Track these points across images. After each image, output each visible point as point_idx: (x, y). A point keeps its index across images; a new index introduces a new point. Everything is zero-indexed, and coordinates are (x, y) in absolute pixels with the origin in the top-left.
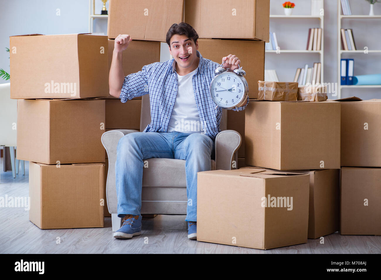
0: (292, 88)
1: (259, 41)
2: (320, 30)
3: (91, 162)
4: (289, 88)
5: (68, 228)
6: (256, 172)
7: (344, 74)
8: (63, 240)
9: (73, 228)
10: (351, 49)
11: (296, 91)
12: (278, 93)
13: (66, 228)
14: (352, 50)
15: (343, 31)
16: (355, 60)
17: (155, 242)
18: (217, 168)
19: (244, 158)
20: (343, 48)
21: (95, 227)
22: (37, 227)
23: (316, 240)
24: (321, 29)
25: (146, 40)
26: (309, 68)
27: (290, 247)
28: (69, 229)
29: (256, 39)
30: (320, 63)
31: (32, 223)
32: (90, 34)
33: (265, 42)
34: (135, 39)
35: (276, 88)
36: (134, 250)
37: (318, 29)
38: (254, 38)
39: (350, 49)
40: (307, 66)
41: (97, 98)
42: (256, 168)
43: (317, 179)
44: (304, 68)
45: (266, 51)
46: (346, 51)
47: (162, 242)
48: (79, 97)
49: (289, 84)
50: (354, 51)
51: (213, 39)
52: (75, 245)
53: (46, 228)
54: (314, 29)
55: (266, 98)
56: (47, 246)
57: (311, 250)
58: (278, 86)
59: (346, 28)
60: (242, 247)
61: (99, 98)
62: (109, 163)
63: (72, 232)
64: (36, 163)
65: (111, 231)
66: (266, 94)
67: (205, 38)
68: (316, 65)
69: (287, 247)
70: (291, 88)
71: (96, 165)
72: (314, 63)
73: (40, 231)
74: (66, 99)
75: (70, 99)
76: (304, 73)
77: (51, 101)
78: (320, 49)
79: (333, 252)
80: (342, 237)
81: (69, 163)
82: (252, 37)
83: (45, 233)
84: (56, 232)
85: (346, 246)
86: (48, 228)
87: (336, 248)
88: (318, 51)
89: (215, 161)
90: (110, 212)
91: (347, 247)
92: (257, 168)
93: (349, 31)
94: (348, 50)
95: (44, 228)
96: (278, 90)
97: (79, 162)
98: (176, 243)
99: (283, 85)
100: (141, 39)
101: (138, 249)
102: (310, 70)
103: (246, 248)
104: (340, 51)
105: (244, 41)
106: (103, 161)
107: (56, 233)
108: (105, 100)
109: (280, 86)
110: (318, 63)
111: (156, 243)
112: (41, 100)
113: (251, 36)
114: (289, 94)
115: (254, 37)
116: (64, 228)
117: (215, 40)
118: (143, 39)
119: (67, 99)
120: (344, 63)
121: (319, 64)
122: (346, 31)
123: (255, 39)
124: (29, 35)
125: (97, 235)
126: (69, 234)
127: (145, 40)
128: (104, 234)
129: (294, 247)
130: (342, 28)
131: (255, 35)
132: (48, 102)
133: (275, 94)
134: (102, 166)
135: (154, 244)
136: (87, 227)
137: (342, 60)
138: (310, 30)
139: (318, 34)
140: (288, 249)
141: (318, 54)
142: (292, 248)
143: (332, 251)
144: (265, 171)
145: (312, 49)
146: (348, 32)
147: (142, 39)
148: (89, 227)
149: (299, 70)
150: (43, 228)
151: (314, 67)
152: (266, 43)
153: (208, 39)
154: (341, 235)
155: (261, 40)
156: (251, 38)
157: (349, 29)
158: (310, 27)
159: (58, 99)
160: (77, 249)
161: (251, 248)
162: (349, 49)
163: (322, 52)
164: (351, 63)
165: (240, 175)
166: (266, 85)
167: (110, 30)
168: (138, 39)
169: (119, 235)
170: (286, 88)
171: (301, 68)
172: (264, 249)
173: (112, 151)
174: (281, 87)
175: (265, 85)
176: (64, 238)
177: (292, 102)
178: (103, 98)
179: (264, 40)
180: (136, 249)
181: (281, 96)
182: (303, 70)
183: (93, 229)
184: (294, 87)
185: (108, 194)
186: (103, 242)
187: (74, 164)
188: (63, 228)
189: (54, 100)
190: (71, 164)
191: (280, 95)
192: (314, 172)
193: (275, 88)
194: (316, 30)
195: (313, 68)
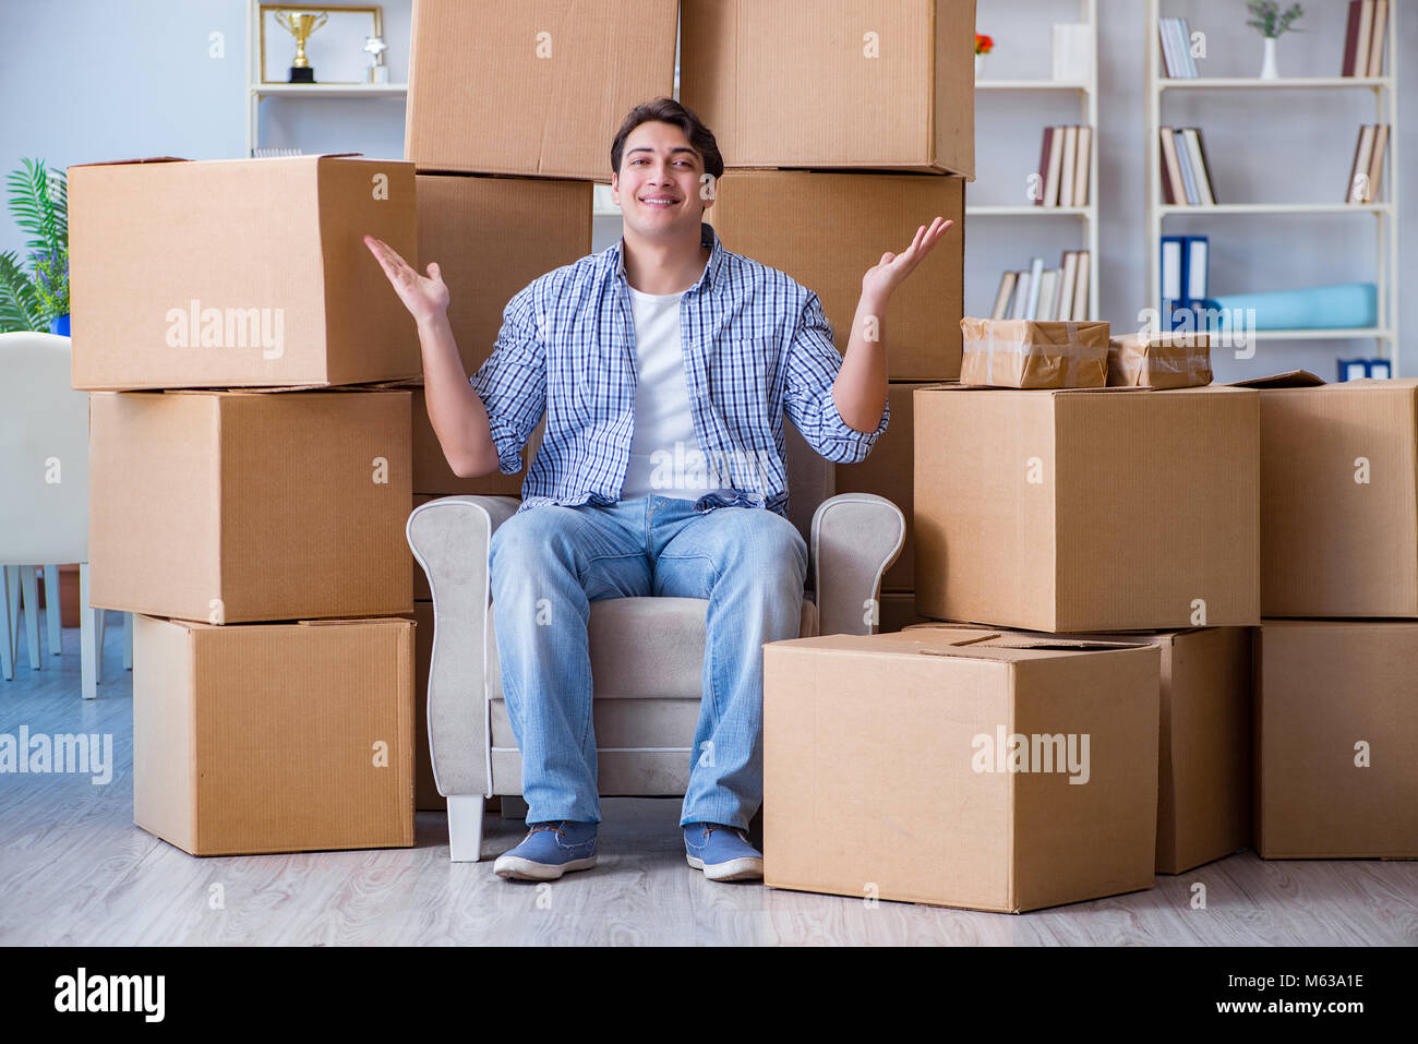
0: (1090, 343)
1: (945, 178)
2: (1084, 133)
3: (365, 614)
4: (1080, 342)
5: (289, 850)
6: (965, 640)
7: (1173, 292)
8: (290, 892)
9: (308, 849)
10: (1197, 201)
11: (1102, 353)
12: (1042, 361)
13: (282, 850)
14: (1200, 203)
15: (1167, 134)
16: (1211, 240)
17: (618, 894)
18: (823, 630)
19: (912, 592)
20: (1169, 198)
21: (382, 846)
22: (174, 850)
23: (1181, 879)
24: (1090, 128)
25: (545, 174)
26: (1044, 271)
27: (1101, 903)
28: (291, 853)
29: (937, 168)
30: (1088, 252)
31: (150, 837)
32: (357, 155)
33: (964, 182)
34: (505, 172)
35: (1035, 341)
36: (555, 921)
37: (1078, 127)
38: (932, 166)
39: (1195, 201)
40: (1038, 265)
41: (382, 386)
42: (960, 628)
43: (1181, 662)
44: (1030, 272)
45: (968, 210)
46: (1180, 208)
47: (643, 893)
48: (324, 382)
49: (1079, 329)
50: (1208, 207)
51: (781, 169)
52: (339, 907)
53: (213, 853)
54: (1065, 128)
55: (993, 380)
56: (242, 914)
57: (1176, 911)
58: (1041, 337)
59: (1177, 127)
60: (929, 905)
61: (388, 385)
62: (436, 617)
63: (307, 865)
64: (166, 619)
65: (444, 861)
66: (995, 365)
67: (753, 168)
68: (1071, 259)
69: (1090, 904)
70: (1084, 342)
71: (384, 622)
72: (1065, 254)
73: (189, 861)
74: (275, 390)
75: (292, 389)
76: (1029, 289)
77: (226, 397)
78: (1087, 202)
79: (1256, 916)
80: (1268, 868)
81: (290, 618)
82: (925, 164)
83: (212, 869)
84: (249, 866)
85: (1293, 895)
86: (217, 853)
87: (1263, 905)
88: (1078, 210)
89: (815, 603)
90: (441, 790)
91: (1299, 901)
92: (966, 628)
93: (1191, 136)
94: (1188, 203)
95: (206, 853)
96: (1040, 349)
97: (323, 616)
98: (692, 894)
99: (1057, 332)
100: (524, 173)
101: (568, 917)
102: (1051, 278)
103: (947, 907)
104: (1159, 210)
105: (891, 177)
106: (406, 611)
107: (252, 868)
108: (410, 393)
109: (1047, 336)
110: (1079, 253)
111: (622, 897)
112: (186, 392)
113: (918, 157)
114: (1079, 363)
115: (930, 164)
116: (276, 850)
117: (788, 172)
118: (535, 173)
119: (280, 390)
120: (1173, 250)
121: (1084, 257)
122: (1180, 137)
123: (932, 171)
124: (138, 162)
125: (404, 871)
126: (300, 872)
127: (540, 174)
128: (426, 869)
129: (1112, 902)
130: (1166, 127)
131: (934, 156)
132: (213, 400)
133: (1031, 366)
134: (406, 627)
135: (615, 900)
136: (357, 847)
137: (1164, 240)
138: (1049, 134)
139: (1077, 150)
140: (1097, 910)
141: (1078, 220)
142: (1109, 907)
143: (1250, 914)
144: (999, 636)
145: (1058, 203)
146: (1185, 139)
147: (530, 173)
148: (364, 847)
149: (1010, 279)
150: (201, 853)
151: (1063, 265)
152: (967, 184)
153: (763, 169)
154: (1263, 859)
155: (948, 174)
156: (919, 164)
157: (1190, 129)
158: (1048, 125)
159: (246, 390)
160: (354, 921)
161: (963, 909)
162: (1190, 200)
163: (1092, 213)
164: (1198, 251)
165: (922, 653)
166: (996, 333)
167: (416, 140)
168: (516, 172)
169: (512, 868)
170: (1066, 342)
171: (1016, 269)
172: (1010, 909)
173: (447, 575)
174: (1052, 340)
175: (991, 332)
176: (290, 886)
177: (1093, 391)
178: (402, 383)
179: (961, 174)
180: (563, 919)
181: (1051, 372)
182: (1024, 278)
183: (377, 851)
184: (1095, 339)
185: (434, 725)
186: (435, 897)
187: (307, 622)
188: (269, 850)
189: (232, 393)
190: (294, 622)
191: (1049, 367)
192: (1173, 640)
193: (1030, 344)
194: (1071, 133)
195: (1060, 271)
